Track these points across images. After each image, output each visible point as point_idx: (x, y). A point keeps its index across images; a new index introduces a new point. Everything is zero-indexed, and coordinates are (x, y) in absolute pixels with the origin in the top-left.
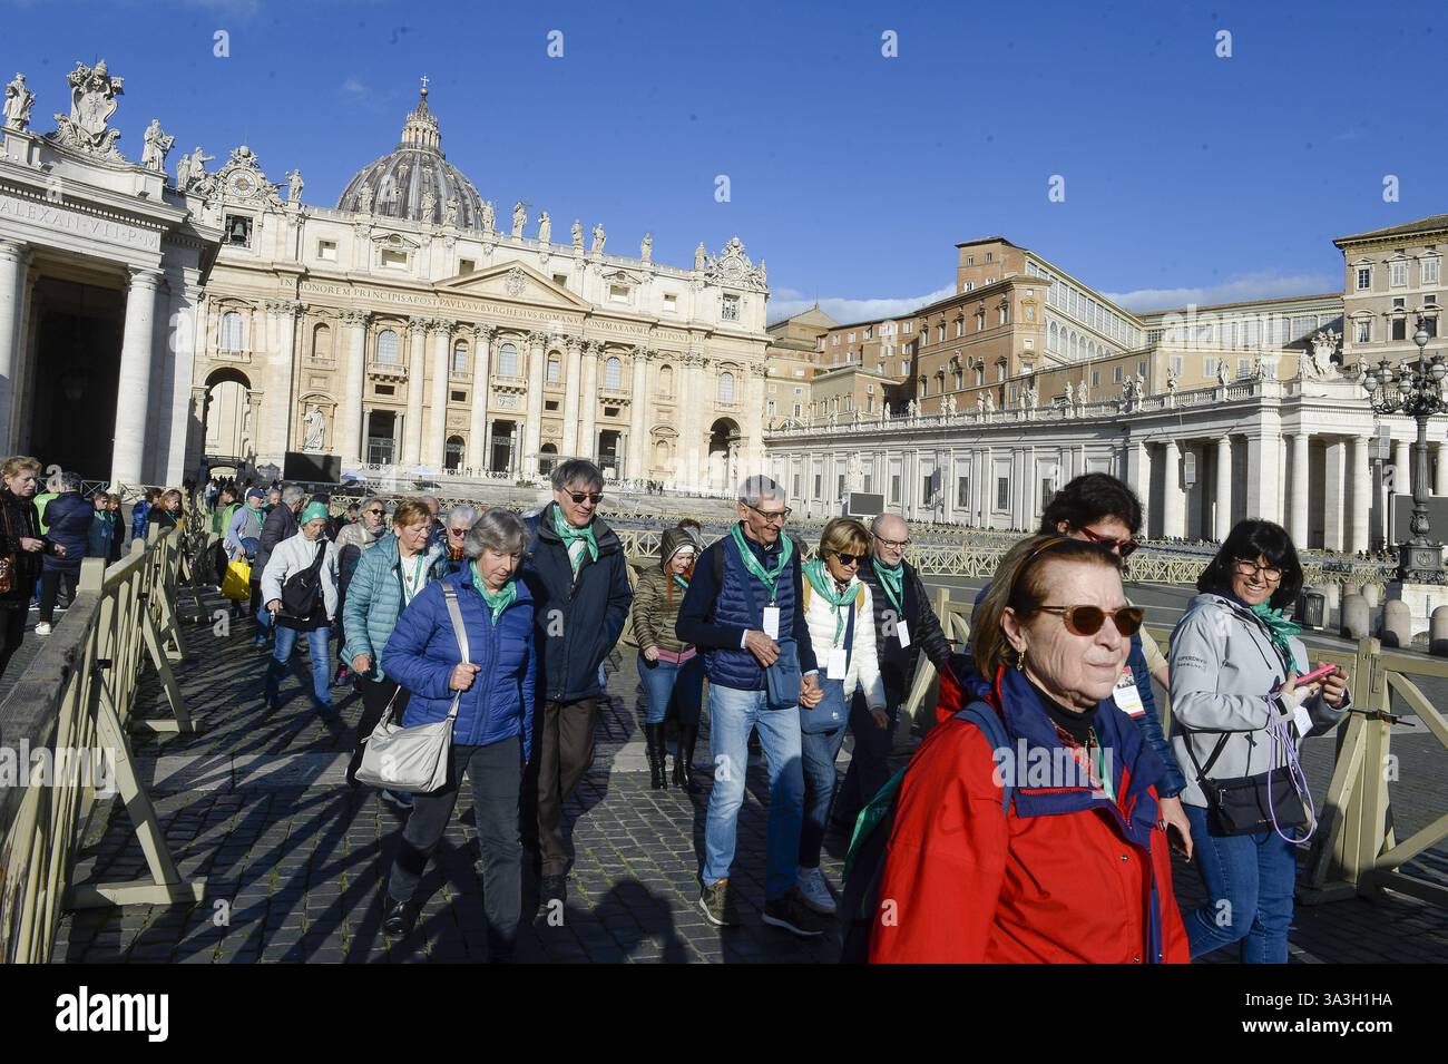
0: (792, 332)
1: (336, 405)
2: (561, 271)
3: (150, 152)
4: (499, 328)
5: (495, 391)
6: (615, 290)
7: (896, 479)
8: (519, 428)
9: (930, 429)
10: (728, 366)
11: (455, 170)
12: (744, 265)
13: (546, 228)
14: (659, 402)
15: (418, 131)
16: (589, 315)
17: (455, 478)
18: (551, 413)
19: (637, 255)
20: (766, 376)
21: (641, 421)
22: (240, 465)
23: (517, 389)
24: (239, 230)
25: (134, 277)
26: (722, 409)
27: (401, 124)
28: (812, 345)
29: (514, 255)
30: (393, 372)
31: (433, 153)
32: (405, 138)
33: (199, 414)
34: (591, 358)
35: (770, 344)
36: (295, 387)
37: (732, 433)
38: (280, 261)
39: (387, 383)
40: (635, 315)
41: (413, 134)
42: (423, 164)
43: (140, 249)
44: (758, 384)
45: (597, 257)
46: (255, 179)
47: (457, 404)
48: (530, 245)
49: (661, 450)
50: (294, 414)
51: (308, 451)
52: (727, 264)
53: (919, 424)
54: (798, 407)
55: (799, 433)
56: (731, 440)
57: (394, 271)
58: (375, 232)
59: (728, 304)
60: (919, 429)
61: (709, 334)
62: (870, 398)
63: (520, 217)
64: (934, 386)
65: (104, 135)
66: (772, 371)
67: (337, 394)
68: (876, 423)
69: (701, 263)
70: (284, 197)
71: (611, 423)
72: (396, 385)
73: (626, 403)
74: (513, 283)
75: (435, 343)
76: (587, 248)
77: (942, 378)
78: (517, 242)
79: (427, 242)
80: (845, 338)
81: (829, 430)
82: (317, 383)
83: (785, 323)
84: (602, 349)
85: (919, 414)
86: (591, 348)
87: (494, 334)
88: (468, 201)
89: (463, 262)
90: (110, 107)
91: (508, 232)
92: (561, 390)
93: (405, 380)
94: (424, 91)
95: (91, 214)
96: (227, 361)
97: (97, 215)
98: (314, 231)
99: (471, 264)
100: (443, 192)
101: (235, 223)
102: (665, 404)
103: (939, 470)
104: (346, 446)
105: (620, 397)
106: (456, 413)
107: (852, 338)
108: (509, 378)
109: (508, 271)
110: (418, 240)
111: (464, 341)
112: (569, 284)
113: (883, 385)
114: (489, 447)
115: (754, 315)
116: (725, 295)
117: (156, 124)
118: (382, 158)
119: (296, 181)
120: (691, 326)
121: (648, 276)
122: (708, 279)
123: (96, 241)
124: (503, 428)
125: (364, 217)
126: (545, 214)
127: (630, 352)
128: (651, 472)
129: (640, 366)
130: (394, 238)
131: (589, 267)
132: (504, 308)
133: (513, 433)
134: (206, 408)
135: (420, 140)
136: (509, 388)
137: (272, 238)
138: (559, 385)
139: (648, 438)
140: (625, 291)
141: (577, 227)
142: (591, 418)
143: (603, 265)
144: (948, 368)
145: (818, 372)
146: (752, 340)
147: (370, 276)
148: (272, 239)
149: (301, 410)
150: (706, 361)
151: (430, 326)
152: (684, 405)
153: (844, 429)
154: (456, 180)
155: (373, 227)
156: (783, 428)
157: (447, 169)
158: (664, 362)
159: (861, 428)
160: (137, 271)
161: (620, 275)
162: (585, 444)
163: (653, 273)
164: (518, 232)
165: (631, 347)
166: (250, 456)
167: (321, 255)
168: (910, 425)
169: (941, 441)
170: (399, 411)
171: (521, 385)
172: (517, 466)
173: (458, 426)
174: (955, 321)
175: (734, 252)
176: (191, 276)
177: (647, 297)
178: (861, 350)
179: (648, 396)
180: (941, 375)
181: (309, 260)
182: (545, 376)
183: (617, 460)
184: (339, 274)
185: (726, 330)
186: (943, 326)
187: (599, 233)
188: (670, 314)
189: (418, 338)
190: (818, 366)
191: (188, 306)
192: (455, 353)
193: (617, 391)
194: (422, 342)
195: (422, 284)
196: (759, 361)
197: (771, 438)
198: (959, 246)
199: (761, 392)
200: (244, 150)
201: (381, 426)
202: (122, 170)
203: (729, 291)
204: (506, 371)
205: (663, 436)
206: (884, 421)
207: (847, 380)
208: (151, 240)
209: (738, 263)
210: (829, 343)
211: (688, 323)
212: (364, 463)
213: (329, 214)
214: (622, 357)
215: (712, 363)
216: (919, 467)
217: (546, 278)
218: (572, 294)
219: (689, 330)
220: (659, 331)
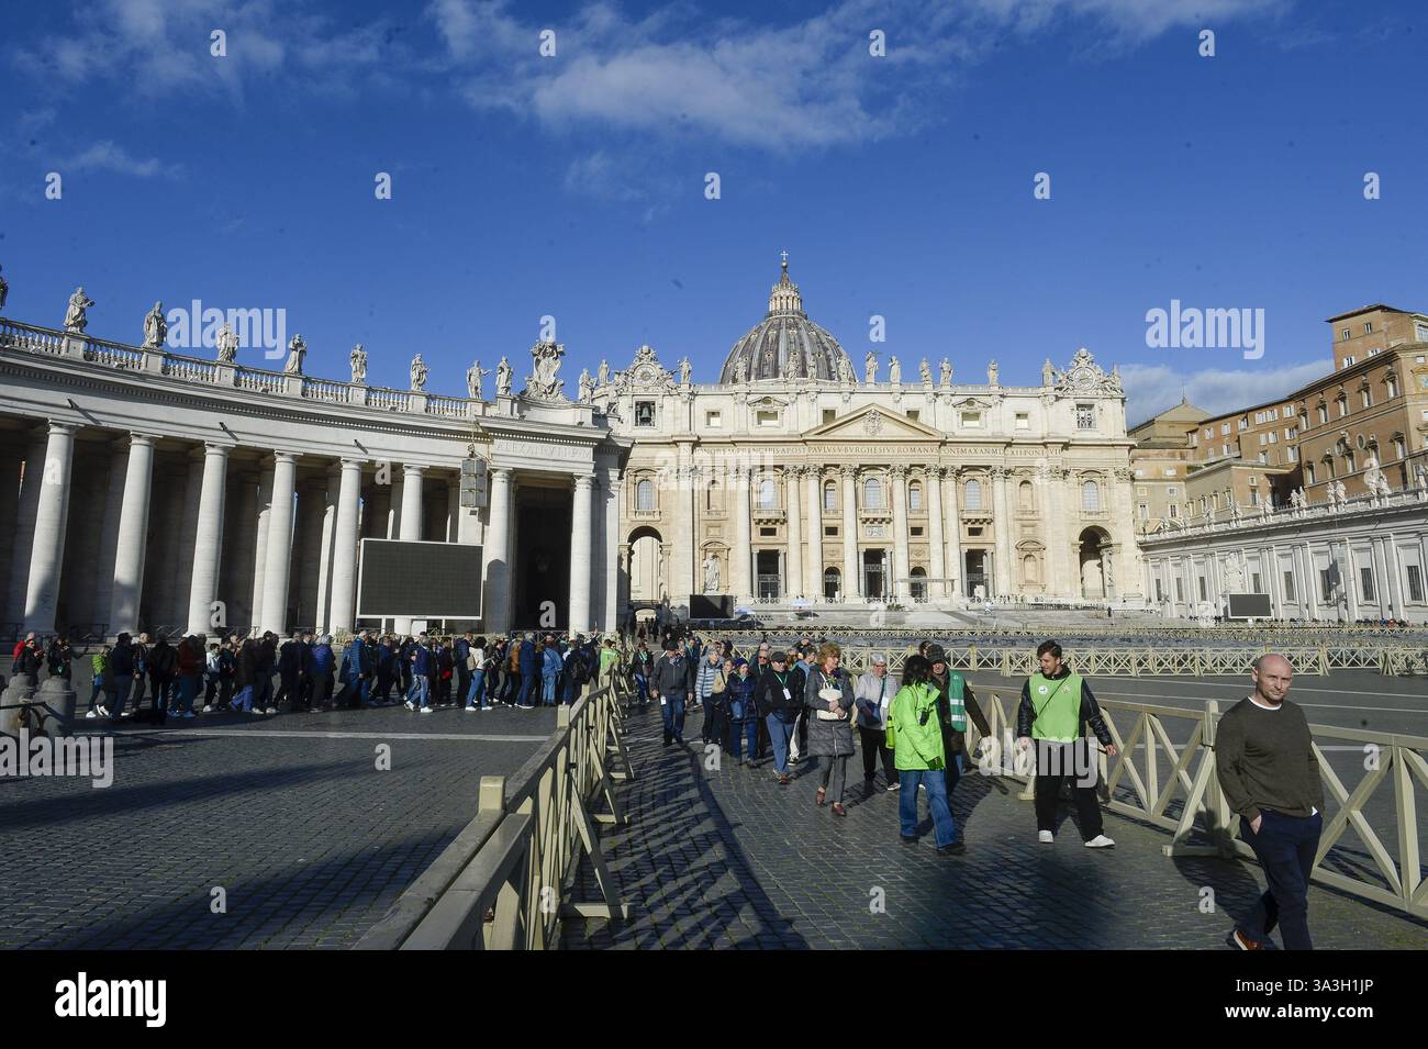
0: (1159, 431)
1: (729, 549)
2: (912, 407)
3: (583, 392)
4: (861, 466)
5: (864, 523)
6: (966, 416)
7: (1288, 575)
8: (888, 555)
9: (1319, 519)
10: (1090, 475)
11: (816, 326)
12: (1094, 374)
13: (896, 370)
14: (1021, 517)
15: (783, 299)
16: (943, 443)
17: (833, 606)
18: (917, 539)
19: (985, 381)
20: (1133, 479)
21: (1004, 537)
22: (658, 607)
23: (883, 519)
24: (645, 413)
25: (577, 481)
26: (1089, 518)
27: (767, 296)
28: (1184, 441)
29: (868, 399)
30: (773, 516)
31: (796, 316)
32: (772, 307)
33: (624, 567)
34: (949, 483)
35: (1132, 447)
36: (696, 538)
37: (1103, 541)
38: (677, 433)
39: (770, 526)
40: (988, 437)
41: (778, 302)
42: (789, 327)
43: (579, 461)
44: (1126, 488)
45: (946, 389)
46: (655, 370)
47: (830, 538)
48: (883, 387)
49: (1029, 565)
50: (697, 561)
51: (708, 593)
52: (1077, 376)
53: (1305, 515)
54: (1173, 507)
55: (1176, 534)
56: (1103, 547)
57: (769, 428)
58: (751, 398)
59: (1082, 414)
60: (1305, 521)
61: (1066, 446)
62: (1254, 491)
63: (872, 365)
64: (1322, 471)
65: (554, 385)
66: (1139, 474)
67: (730, 540)
68: (1257, 517)
69: (1049, 378)
70: (678, 382)
71: (975, 543)
72: (778, 526)
73: (989, 522)
74: (871, 424)
75: (807, 486)
76: (936, 382)
77: (1331, 462)
78: (871, 387)
79: (793, 399)
80: (1218, 430)
81: (1207, 529)
82: (712, 531)
83: (1151, 422)
84: (959, 473)
85: (1304, 504)
86: (949, 474)
87: (858, 472)
88: (829, 352)
89: (826, 412)
90: (557, 365)
91: (863, 379)
92: (924, 516)
93: (785, 521)
94: (784, 264)
95: (549, 442)
96: (643, 520)
97: (553, 443)
98: (702, 404)
99: (833, 412)
100: (808, 348)
101: (642, 408)
102: (1027, 518)
103: (1335, 562)
104: (739, 586)
105: (982, 516)
106: (832, 547)
107: (1226, 429)
108: (875, 510)
109: (865, 414)
110: (785, 398)
111: (833, 481)
112: (922, 418)
113: (1267, 475)
114: (862, 575)
115: (1112, 421)
116: (1079, 406)
117: (585, 371)
118: (755, 328)
119: (685, 367)
120: (1046, 440)
121: (998, 398)
122: (1059, 393)
123: (554, 460)
124: (873, 557)
125: (741, 387)
126: (894, 358)
127: (988, 472)
128: (1021, 587)
129: (999, 484)
130: (766, 400)
131: (940, 399)
132: (865, 447)
133: (883, 560)
134: (630, 561)
135: (785, 307)
136: (875, 519)
137: (671, 415)
138: (922, 511)
139: (1014, 554)
140: (976, 416)
141: (924, 365)
142: (956, 539)
143: (953, 395)
144: (1336, 451)
145: (1191, 468)
146: (1113, 445)
147: (749, 436)
148: (672, 417)
149: (702, 557)
150: (1066, 473)
151: (802, 472)
152: (1048, 517)
153: (1223, 527)
154: (818, 336)
155: (748, 394)
156: (1158, 532)
157: (809, 327)
158: (1023, 478)
159: (1242, 524)
160: (579, 477)
161: (969, 402)
162: (952, 565)
163: (1002, 396)
164: (871, 378)
165: (987, 468)
166: (665, 599)
167: (708, 424)
168: (1296, 516)
169: (1332, 531)
170: (782, 549)
171: (887, 516)
172: (889, 590)
173: (834, 559)
174: (1336, 401)
175: (1083, 363)
176: (613, 474)
177: (999, 418)
178: (1238, 441)
179: (1010, 514)
180: (1328, 459)
181: (701, 429)
182: (908, 505)
183: (985, 577)
184: (724, 437)
185: (1083, 440)
186: (1324, 407)
187: (945, 366)
188: (1023, 431)
189: (792, 484)
190: (1191, 463)
191: (613, 496)
192: (825, 493)
193: (978, 511)
194: (796, 487)
195: (792, 436)
196: (1124, 465)
197: (1146, 542)
198: (1331, 321)
199: (1129, 498)
200: (645, 348)
201: (768, 563)
202: (566, 408)
203: (1081, 401)
204: (871, 505)
205: (1030, 550)
206: (1266, 515)
207: (1225, 473)
208: (586, 454)
209: (1088, 373)
210: (1202, 438)
211: (1043, 438)
212: (757, 599)
213: (713, 389)
214: (980, 479)
215: (1073, 474)
216: (1311, 561)
217: (900, 415)
218: (926, 426)
219: (1045, 444)
220: (1014, 449)
